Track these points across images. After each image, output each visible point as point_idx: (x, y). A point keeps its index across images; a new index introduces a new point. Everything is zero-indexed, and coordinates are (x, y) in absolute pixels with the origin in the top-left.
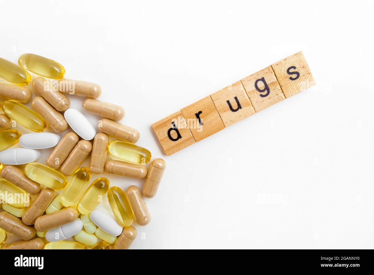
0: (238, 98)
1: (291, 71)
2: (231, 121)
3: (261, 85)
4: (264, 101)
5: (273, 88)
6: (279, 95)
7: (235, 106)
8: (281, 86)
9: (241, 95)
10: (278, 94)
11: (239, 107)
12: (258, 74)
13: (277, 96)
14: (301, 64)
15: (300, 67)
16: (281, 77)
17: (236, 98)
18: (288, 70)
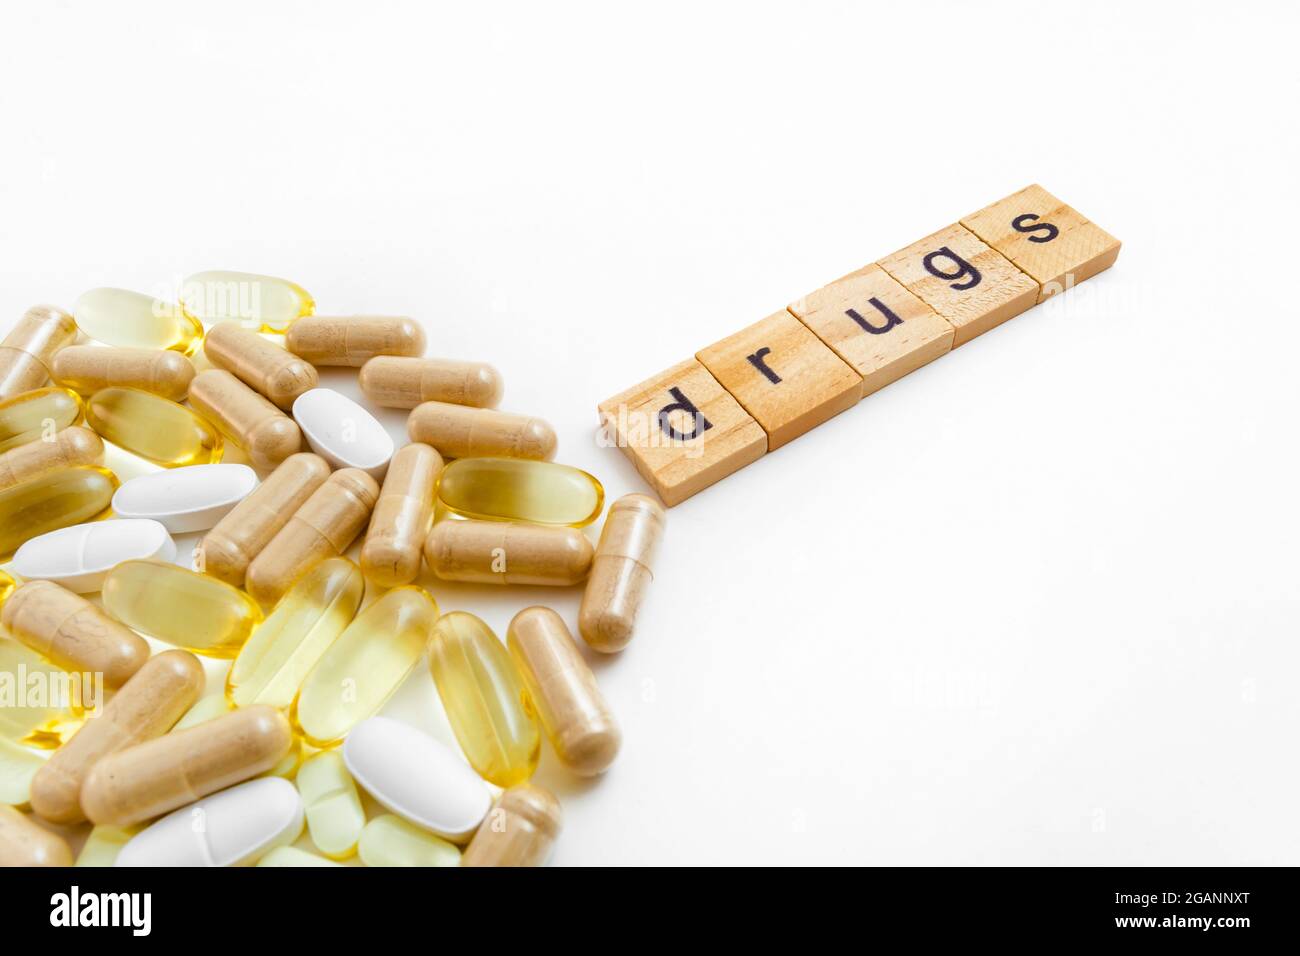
0: (883, 300)
1: (1024, 224)
2: (877, 357)
3: (943, 264)
4: (970, 297)
5: (986, 267)
6: (1016, 279)
7: (878, 319)
8: (1011, 259)
9: (889, 293)
10: (1009, 278)
11: (894, 320)
12: (925, 242)
13: (1009, 282)
14: (1051, 208)
15: (1050, 214)
16: (1002, 240)
17: (874, 302)
18: (1016, 224)
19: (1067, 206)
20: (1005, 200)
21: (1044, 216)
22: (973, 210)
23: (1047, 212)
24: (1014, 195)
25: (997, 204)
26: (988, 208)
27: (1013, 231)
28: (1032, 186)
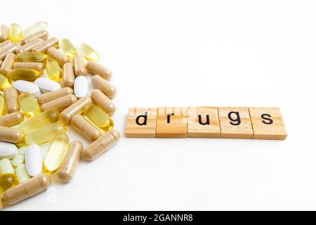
4: (232, 127)
7: (204, 120)
8: (253, 123)
13: (246, 129)
14: (277, 116)
16: (255, 117)
17: (208, 116)
19: (282, 118)
21: (272, 117)
26: (259, 108)
27: (260, 117)
28: (277, 108)
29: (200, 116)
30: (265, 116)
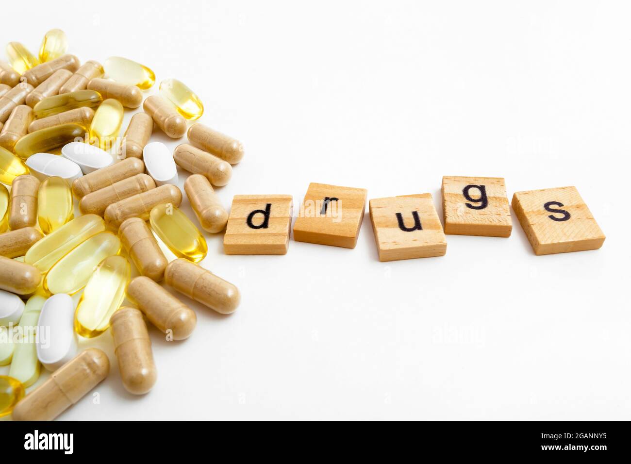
0: (420, 215)
2: (394, 242)
4: (469, 213)
5: (494, 204)
6: (502, 216)
7: (409, 222)
10: (500, 215)
11: (418, 226)
12: (476, 179)
14: (574, 203)
15: (572, 206)
16: (533, 211)
17: (415, 214)
18: (547, 206)
19: (585, 205)
20: (550, 190)
21: (566, 206)
22: (526, 189)
23: (571, 205)
24: (557, 189)
25: (543, 190)
26: (536, 191)
27: (542, 208)
28: (571, 187)
29: (399, 216)
30: (551, 207)
